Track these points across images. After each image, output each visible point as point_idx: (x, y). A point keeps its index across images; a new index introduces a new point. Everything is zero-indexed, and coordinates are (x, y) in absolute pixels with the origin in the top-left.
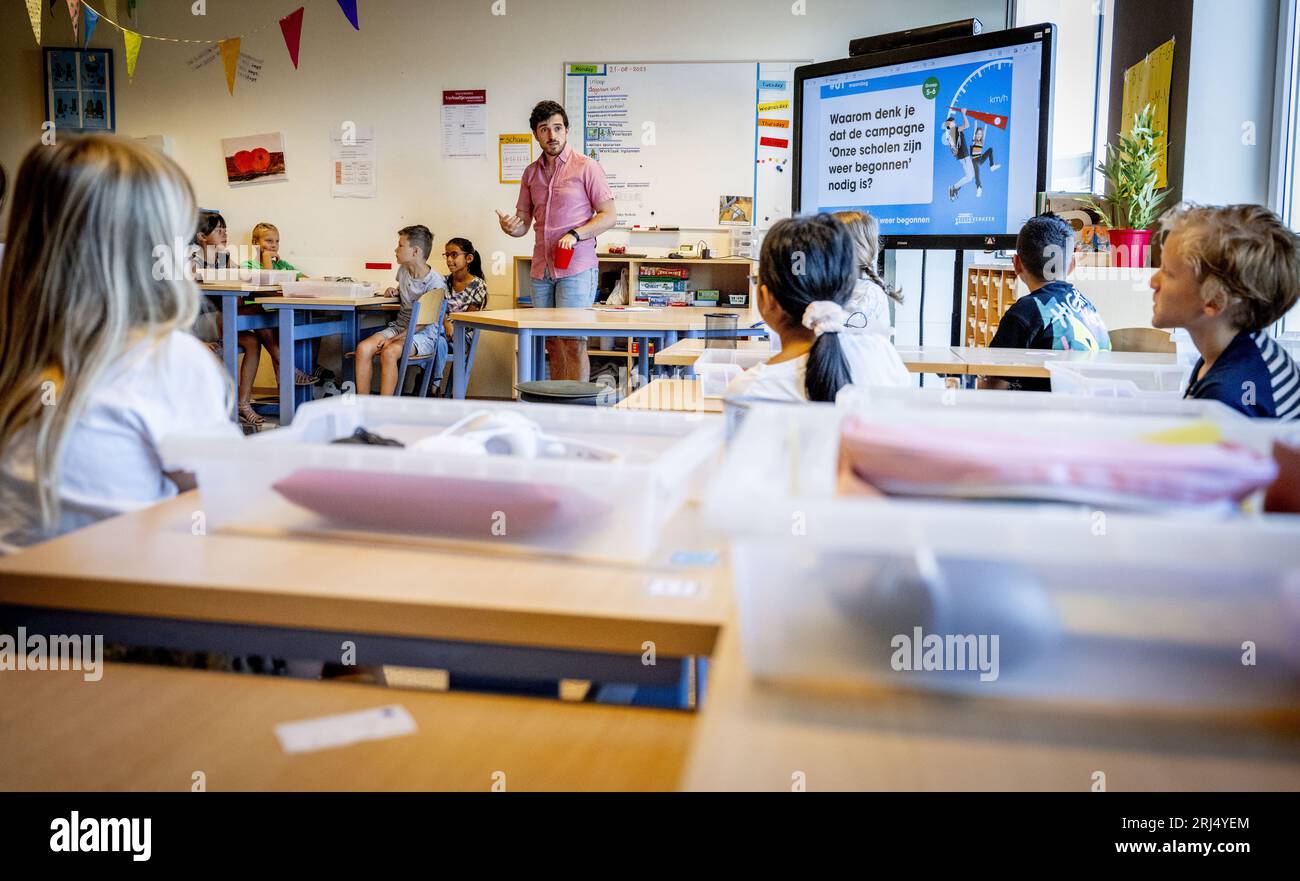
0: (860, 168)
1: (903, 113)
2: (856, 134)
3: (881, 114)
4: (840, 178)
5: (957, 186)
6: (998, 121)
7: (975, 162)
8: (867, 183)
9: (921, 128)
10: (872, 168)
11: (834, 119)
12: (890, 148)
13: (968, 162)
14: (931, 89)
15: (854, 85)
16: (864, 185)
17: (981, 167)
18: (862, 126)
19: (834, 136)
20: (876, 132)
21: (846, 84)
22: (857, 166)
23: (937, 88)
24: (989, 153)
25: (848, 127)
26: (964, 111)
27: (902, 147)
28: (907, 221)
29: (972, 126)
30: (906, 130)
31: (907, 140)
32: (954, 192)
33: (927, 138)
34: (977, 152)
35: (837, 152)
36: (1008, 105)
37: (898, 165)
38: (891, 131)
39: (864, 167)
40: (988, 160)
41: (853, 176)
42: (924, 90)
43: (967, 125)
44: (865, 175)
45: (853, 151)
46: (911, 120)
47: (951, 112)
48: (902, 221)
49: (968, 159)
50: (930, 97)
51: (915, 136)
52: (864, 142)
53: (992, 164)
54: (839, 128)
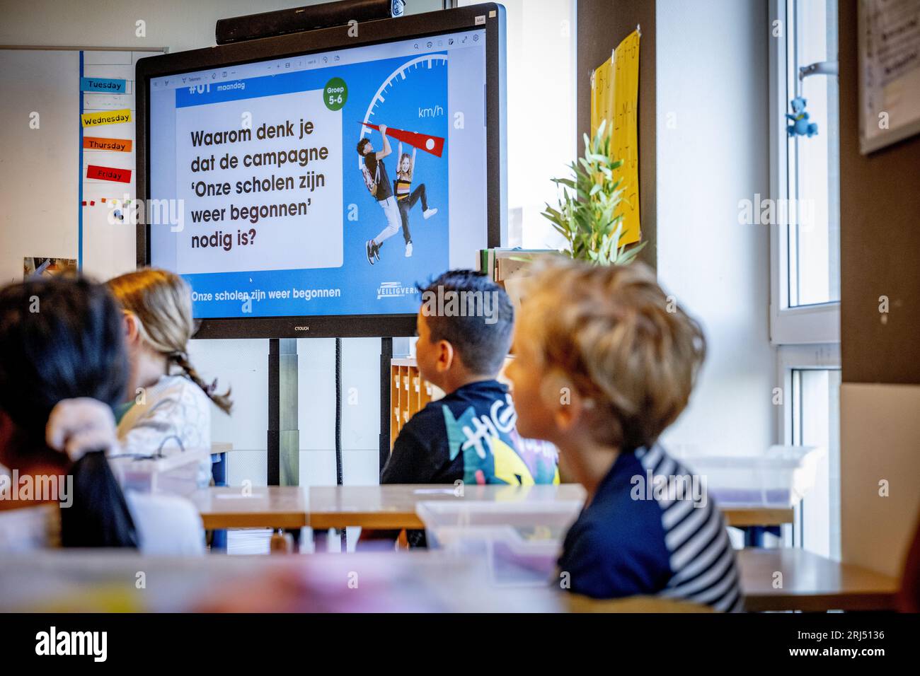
0: (238, 213)
1: (296, 130)
2: (230, 162)
3: (266, 132)
4: (207, 229)
5: (377, 240)
6: (430, 144)
7: (401, 204)
8: (249, 237)
9: (323, 153)
10: (255, 214)
11: (197, 139)
12: (280, 184)
13: (391, 206)
14: (336, 96)
15: (225, 88)
16: (244, 239)
17: (409, 212)
18: (238, 149)
19: (198, 165)
20: (259, 160)
21: (213, 86)
22: (233, 210)
23: (345, 95)
24: (420, 191)
25: (218, 151)
26: (383, 128)
27: (297, 182)
28: (309, 295)
29: (395, 149)
30: (302, 157)
31: (303, 171)
32: (374, 250)
33: (333, 168)
34: (404, 189)
35: (202, 189)
36: (443, 120)
37: (292, 209)
38: (280, 158)
39: (243, 213)
40: (419, 203)
41: (228, 226)
42: (326, 96)
43: (389, 150)
44: (244, 225)
45: (226, 189)
46: (309, 142)
47: (365, 131)
48: (301, 294)
49: (392, 200)
50: (334, 107)
51: (315, 166)
52: (242, 174)
53: (425, 208)
54: (204, 152)
